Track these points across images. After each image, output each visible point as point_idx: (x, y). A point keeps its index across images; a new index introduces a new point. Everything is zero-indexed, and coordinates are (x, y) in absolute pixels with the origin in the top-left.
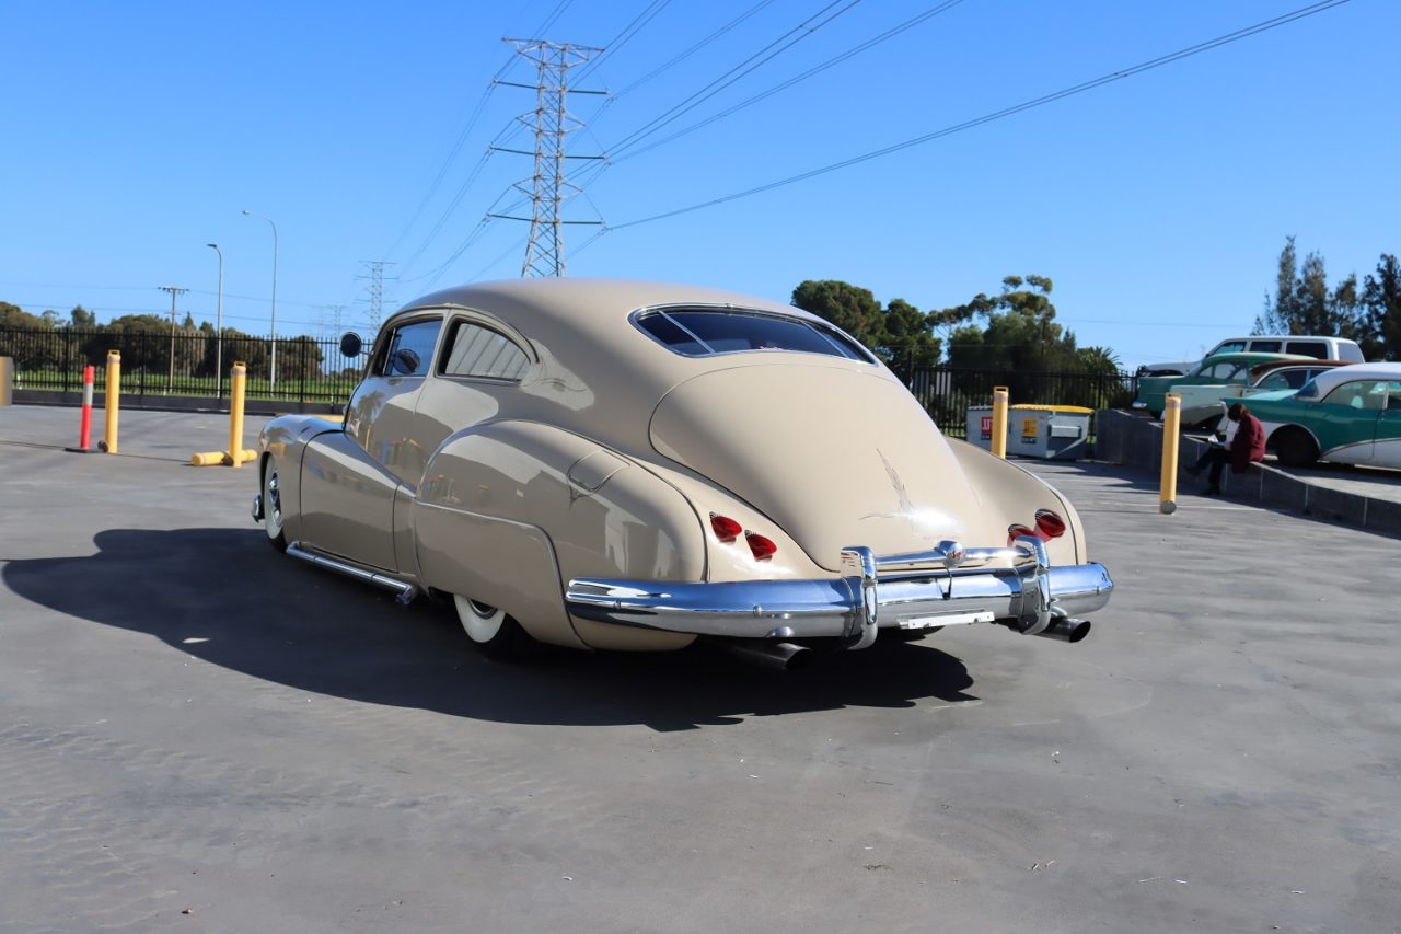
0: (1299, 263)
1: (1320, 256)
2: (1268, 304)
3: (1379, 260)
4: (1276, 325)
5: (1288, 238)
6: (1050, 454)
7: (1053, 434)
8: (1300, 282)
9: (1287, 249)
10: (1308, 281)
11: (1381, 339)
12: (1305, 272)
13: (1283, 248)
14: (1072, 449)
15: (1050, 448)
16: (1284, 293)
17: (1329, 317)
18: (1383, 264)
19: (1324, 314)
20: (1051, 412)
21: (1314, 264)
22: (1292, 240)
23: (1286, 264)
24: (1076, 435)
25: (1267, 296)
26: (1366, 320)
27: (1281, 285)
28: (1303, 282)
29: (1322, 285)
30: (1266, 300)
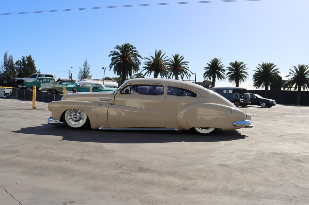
0: (8, 57)
1: (12, 56)
2: (2, 64)
3: (22, 57)
4: (3, 68)
5: (6, 51)
6: (5, 97)
7: (6, 93)
8: (8, 60)
9: (6, 54)
10: (10, 60)
11: (23, 72)
12: (9, 58)
13: (5, 53)
14: (9, 95)
15: (4, 95)
16: (5, 62)
17: (14, 67)
18: (23, 58)
19: (13, 67)
20: (5, 88)
21: (11, 57)
22: (7, 52)
23: (5, 57)
24: (10, 93)
25: (2, 63)
26: (19, 68)
27: (4, 61)
28: (9, 60)
29: (12, 61)
30: (1, 63)
